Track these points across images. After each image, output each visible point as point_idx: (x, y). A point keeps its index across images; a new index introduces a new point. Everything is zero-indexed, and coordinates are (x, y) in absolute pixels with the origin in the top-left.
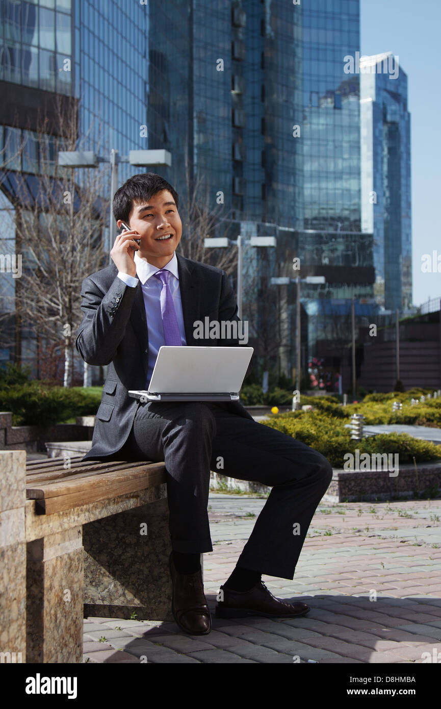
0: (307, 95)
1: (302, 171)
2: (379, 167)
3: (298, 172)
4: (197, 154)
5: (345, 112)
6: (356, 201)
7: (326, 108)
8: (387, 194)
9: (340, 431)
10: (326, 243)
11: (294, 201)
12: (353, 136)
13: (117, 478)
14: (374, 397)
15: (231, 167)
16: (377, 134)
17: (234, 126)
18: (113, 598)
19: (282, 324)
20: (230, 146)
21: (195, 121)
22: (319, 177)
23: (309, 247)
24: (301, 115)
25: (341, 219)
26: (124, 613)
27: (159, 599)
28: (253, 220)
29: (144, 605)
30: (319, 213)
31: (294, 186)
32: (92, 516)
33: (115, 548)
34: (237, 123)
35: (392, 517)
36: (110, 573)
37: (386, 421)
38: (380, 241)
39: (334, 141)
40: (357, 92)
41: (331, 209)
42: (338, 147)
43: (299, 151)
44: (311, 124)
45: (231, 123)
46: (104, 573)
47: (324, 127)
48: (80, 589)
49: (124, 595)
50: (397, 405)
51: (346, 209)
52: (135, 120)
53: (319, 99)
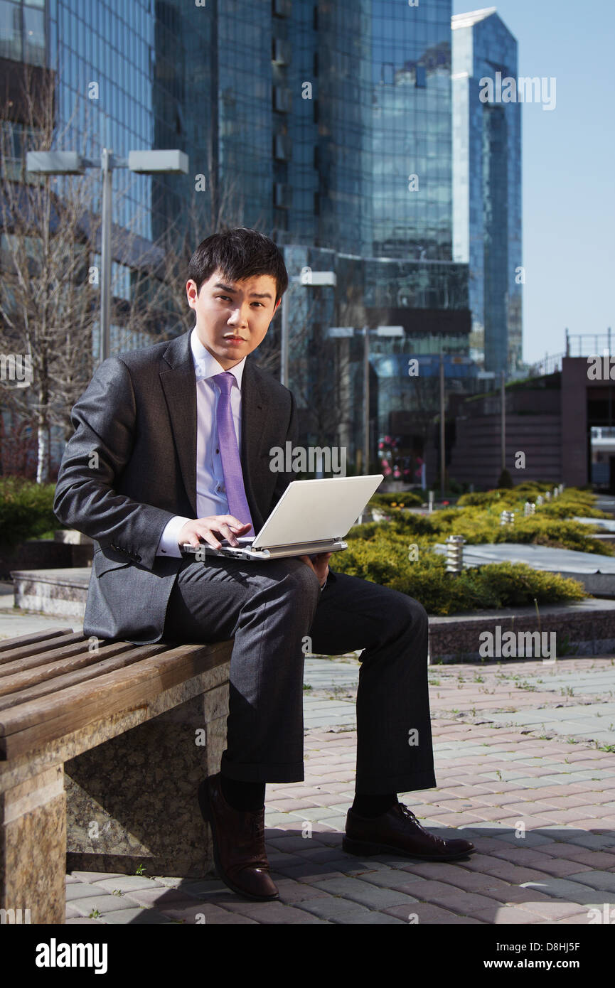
0: (378, 68)
1: (371, 174)
2: (478, 170)
3: (365, 177)
4: (223, 150)
5: (430, 92)
6: (445, 217)
7: (404, 87)
8: (489, 207)
9: (431, 560)
10: (404, 276)
11: (360, 217)
12: (442, 127)
13: (116, 686)
14: (472, 498)
15: (271, 169)
16: (475, 123)
17: (275, 110)
18: (110, 844)
19: (342, 393)
20: (271, 139)
21: (221, 103)
22: (394, 184)
23: (380, 282)
24: (368, 96)
25: (425, 243)
26: (126, 866)
27: (177, 846)
28: (301, 243)
29: (156, 855)
30: (394, 234)
31: (360, 195)
32: (78, 747)
33: (112, 770)
34: (279, 107)
35: (506, 689)
36: (105, 807)
37: (491, 538)
38: (478, 273)
39: (415, 133)
40: (447, 64)
41: (411, 228)
42: (420, 143)
43: (366, 147)
44: (383, 108)
45: (270, 107)
46: (97, 807)
47: (402, 113)
48: (60, 857)
49: (126, 840)
50: (507, 515)
51: (432, 229)
52: (135, 102)
53: (394, 72)
